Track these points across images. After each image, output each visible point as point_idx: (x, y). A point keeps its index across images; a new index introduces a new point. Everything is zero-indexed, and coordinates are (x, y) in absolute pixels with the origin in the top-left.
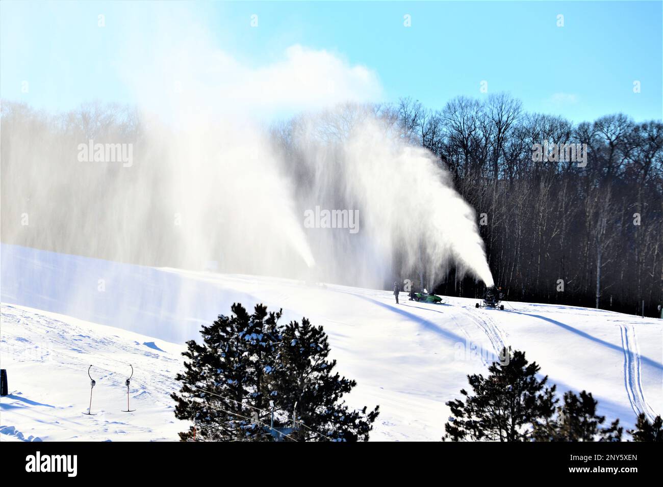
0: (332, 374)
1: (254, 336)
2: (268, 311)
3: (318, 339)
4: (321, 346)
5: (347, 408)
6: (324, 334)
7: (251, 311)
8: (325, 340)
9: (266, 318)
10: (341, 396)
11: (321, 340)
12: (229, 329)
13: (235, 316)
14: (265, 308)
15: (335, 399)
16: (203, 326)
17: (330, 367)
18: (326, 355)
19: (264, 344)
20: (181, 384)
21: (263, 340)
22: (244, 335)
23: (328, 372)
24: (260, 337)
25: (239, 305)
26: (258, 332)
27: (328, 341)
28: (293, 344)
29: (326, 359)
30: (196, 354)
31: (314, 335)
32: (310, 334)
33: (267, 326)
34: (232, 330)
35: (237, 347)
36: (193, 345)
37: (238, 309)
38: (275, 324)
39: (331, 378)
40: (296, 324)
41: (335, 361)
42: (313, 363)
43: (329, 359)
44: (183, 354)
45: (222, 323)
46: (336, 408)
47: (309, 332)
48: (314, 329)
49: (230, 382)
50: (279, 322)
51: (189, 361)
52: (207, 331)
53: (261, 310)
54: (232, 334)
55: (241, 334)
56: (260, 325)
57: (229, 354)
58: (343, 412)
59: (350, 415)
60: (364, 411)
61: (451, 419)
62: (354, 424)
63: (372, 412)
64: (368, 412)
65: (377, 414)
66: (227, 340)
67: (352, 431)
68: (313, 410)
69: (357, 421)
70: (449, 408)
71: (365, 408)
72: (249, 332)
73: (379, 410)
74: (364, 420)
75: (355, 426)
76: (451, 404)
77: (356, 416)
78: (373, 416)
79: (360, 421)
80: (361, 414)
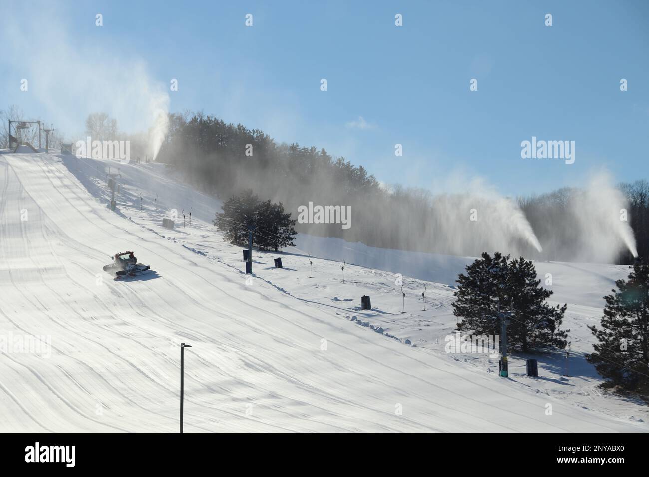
0: (539, 287)
1: (495, 269)
2: (502, 256)
3: (529, 268)
4: (531, 272)
5: (548, 306)
6: (532, 265)
7: (492, 256)
8: (533, 269)
9: (501, 260)
10: (544, 300)
11: (531, 269)
12: (481, 267)
13: (484, 259)
14: (500, 254)
15: (541, 301)
16: (467, 266)
17: (537, 284)
18: (535, 277)
19: (500, 273)
20: (456, 297)
21: (500, 272)
22: (489, 270)
23: (536, 286)
24: (498, 270)
25: (486, 253)
26: (497, 268)
27: (535, 270)
28: (515, 272)
29: (535, 280)
30: (464, 281)
31: (527, 266)
32: (525, 266)
33: (502, 264)
34: (483, 267)
35: (486, 277)
36: (461, 276)
37: (485, 256)
38: (506, 263)
39: (538, 289)
40: (516, 261)
41: (540, 280)
42: (527, 282)
43: (536, 280)
44: (457, 281)
45: (477, 264)
46: (542, 306)
47: (524, 264)
48: (526, 263)
49: (482, 295)
50: (508, 262)
51: (460, 285)
52: (469, 269)
53: (498, 256)
54: (483, 270)
55: (487, 269)
56: (498, 264)
57: (482, 280)
58: (546, 308)
59: (550, 309)
60: (558, 307)
61: (606, 306)
62: (553, 314)
63: (563, 308)
64: (560, 307)
65: (565, 309)
66: (480, 273)
67: (552, 318)
68: (529, 308)
69: (554, 313)
70: (605, 300)
71: (558, 305)
72: (492, 268)
73: (567, 307)
74: (558, 312)
75: (553, 316)
76: (606, 298)
77: (553, 310)
78: (563, 310)
79: (556, 313)
80: (556, 309)
